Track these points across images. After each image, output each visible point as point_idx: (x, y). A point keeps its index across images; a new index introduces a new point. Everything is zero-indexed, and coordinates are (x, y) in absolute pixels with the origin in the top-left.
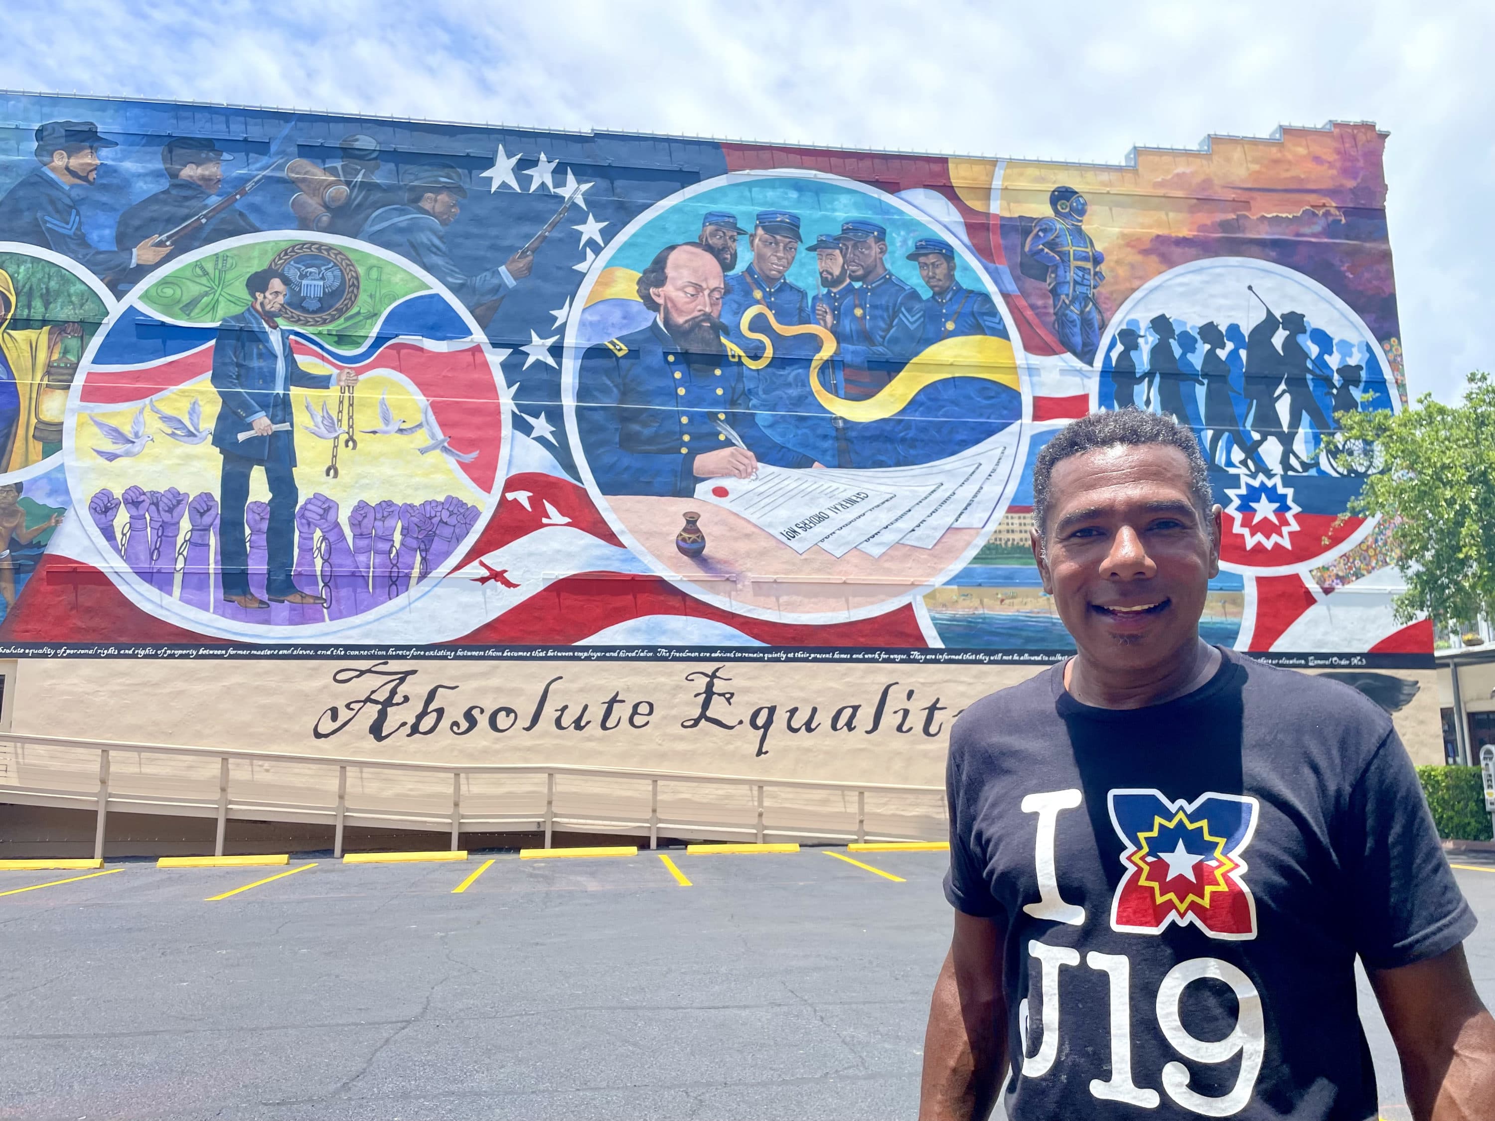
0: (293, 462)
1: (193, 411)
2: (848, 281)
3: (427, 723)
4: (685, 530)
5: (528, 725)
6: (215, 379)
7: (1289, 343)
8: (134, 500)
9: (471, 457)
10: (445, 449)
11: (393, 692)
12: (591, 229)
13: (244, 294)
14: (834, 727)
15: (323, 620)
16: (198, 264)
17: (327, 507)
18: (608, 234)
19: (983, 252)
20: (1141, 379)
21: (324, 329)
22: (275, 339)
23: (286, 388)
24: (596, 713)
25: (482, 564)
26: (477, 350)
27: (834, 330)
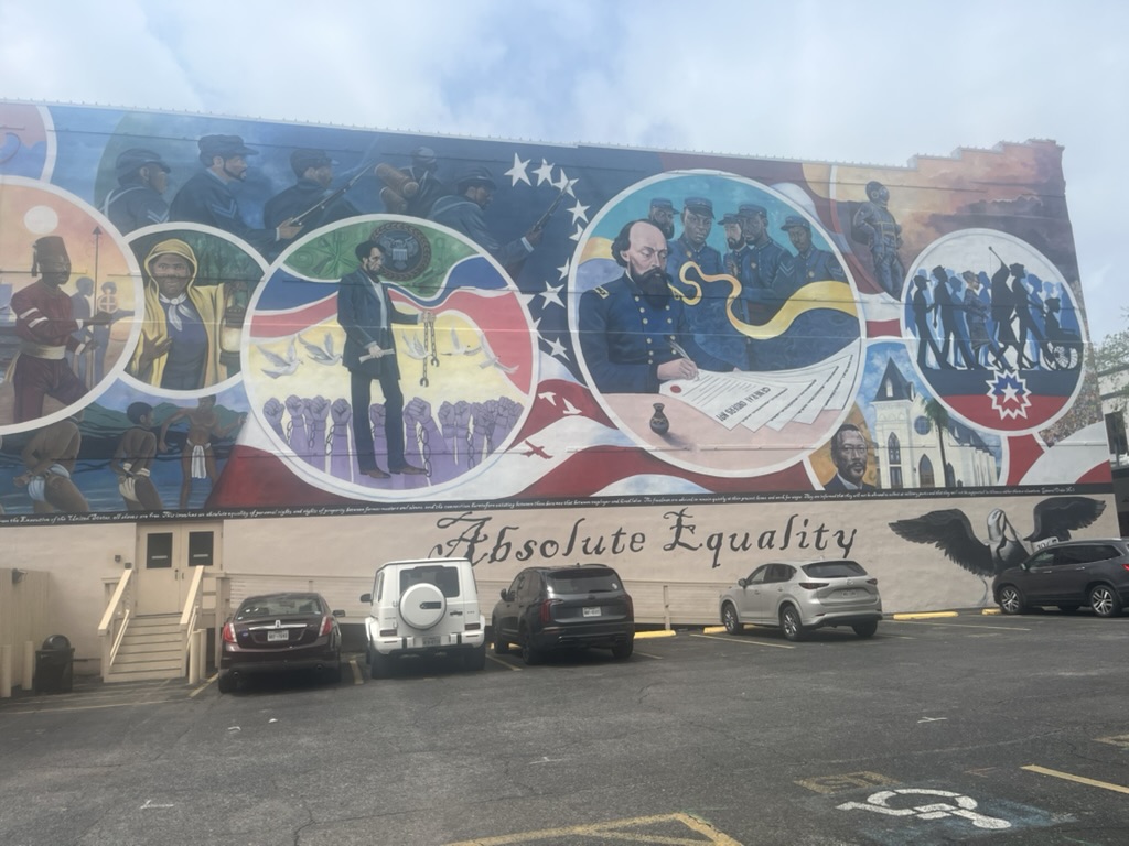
0: (397, 376)
1: (328, 340)
2: (745, 244)
3: (501, 553)
4: (655, 416)
5: (565, 551)
6: (340, 320)
7: (1015, 283)
8: (294, 404)
9: (512, 370)
10: (496, 365)
11: (477, 533)
12: (579, 211)
13: (354, 258)
14: (760, 547)
15: (427, 485)
16: (322, 239)
17: (423, 407)
18: (590, 214)
19: (828, 224)
20: (930, 310)
21: (411, 283)
22: (378, 289)
23: (389, 325)
24: (608, 543)
25: (527, 443)
26: (512, 295)
27: (740, 278)
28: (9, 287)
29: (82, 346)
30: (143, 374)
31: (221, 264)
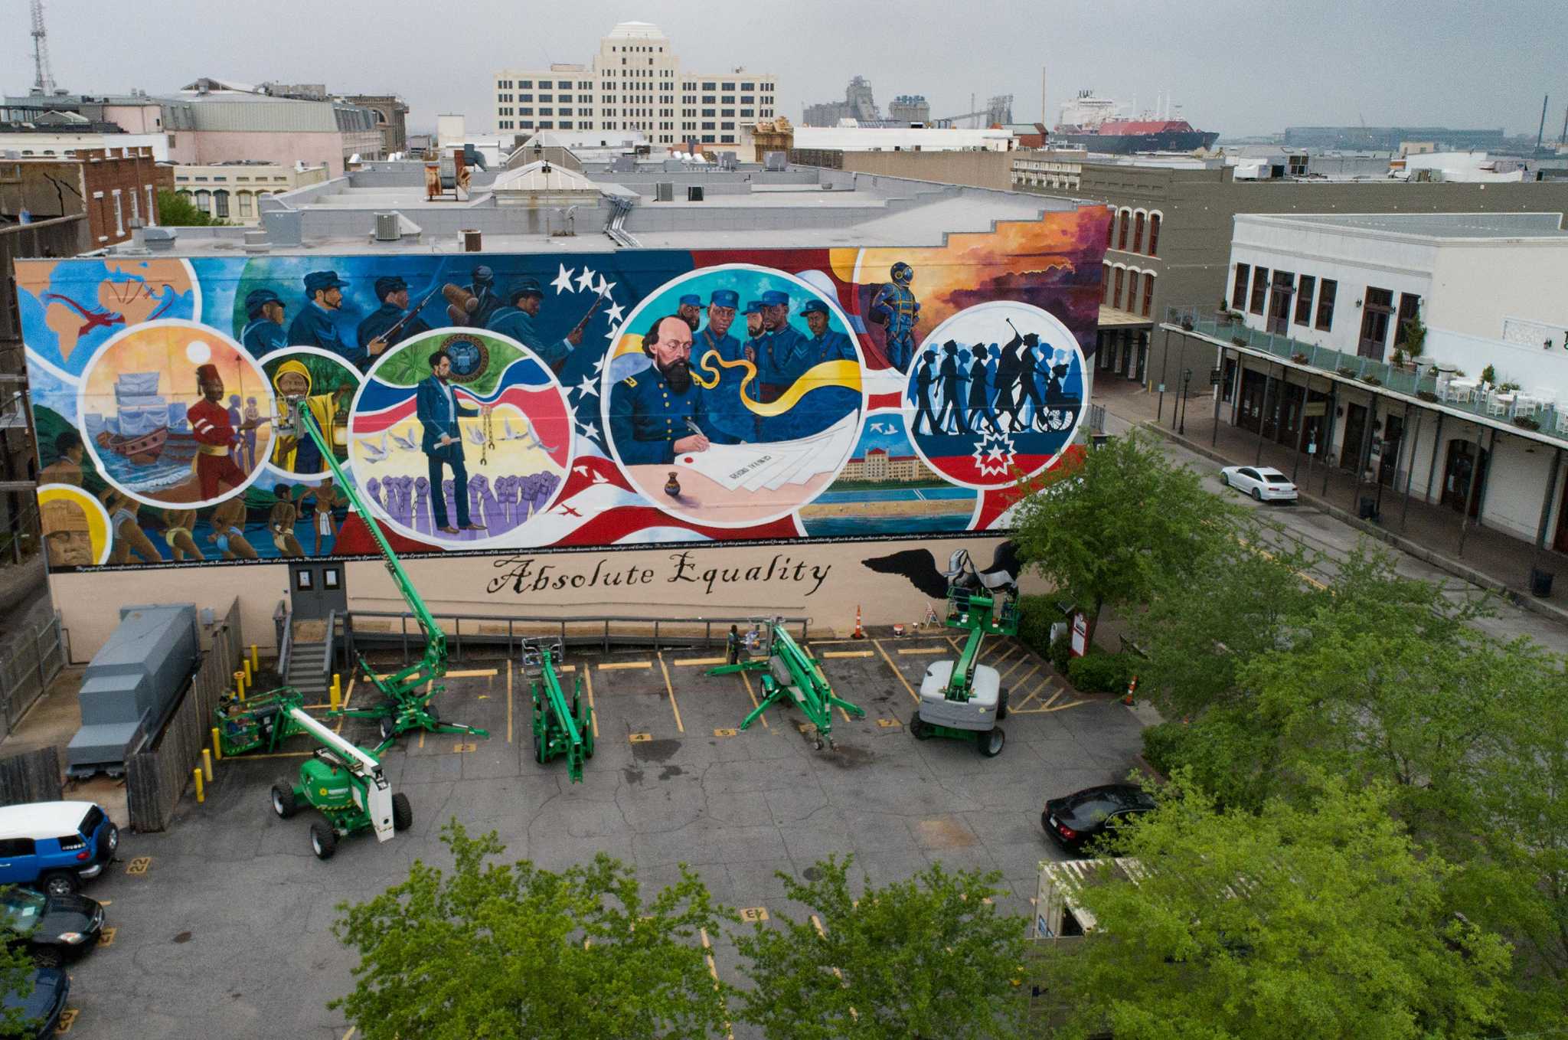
0: (463, 459)
1: (410, 432)
2: (765, 332)
3: (541, 584)
5: (590, 583)
6: (419, 416)
7: (1027, 354)
8: (388, 482)
9: (553, 450)
10: (540, 446)
11: (523, 570)
12: (615, 312)
14: (747, 579)
16: (402, 352)
17: (483, 481)
18: (625, 314)
19: (847, 307)
20: (934, 380)
21: (472, 384)
22: (447, 391)
23: (456, 419)
24: (624, 577)
25: (563, 506)
26: (554, 389)
27: (756, 363)
28: (184, 405)
29: (238, 446)
30: (281, 464)
31: (328, 379)
